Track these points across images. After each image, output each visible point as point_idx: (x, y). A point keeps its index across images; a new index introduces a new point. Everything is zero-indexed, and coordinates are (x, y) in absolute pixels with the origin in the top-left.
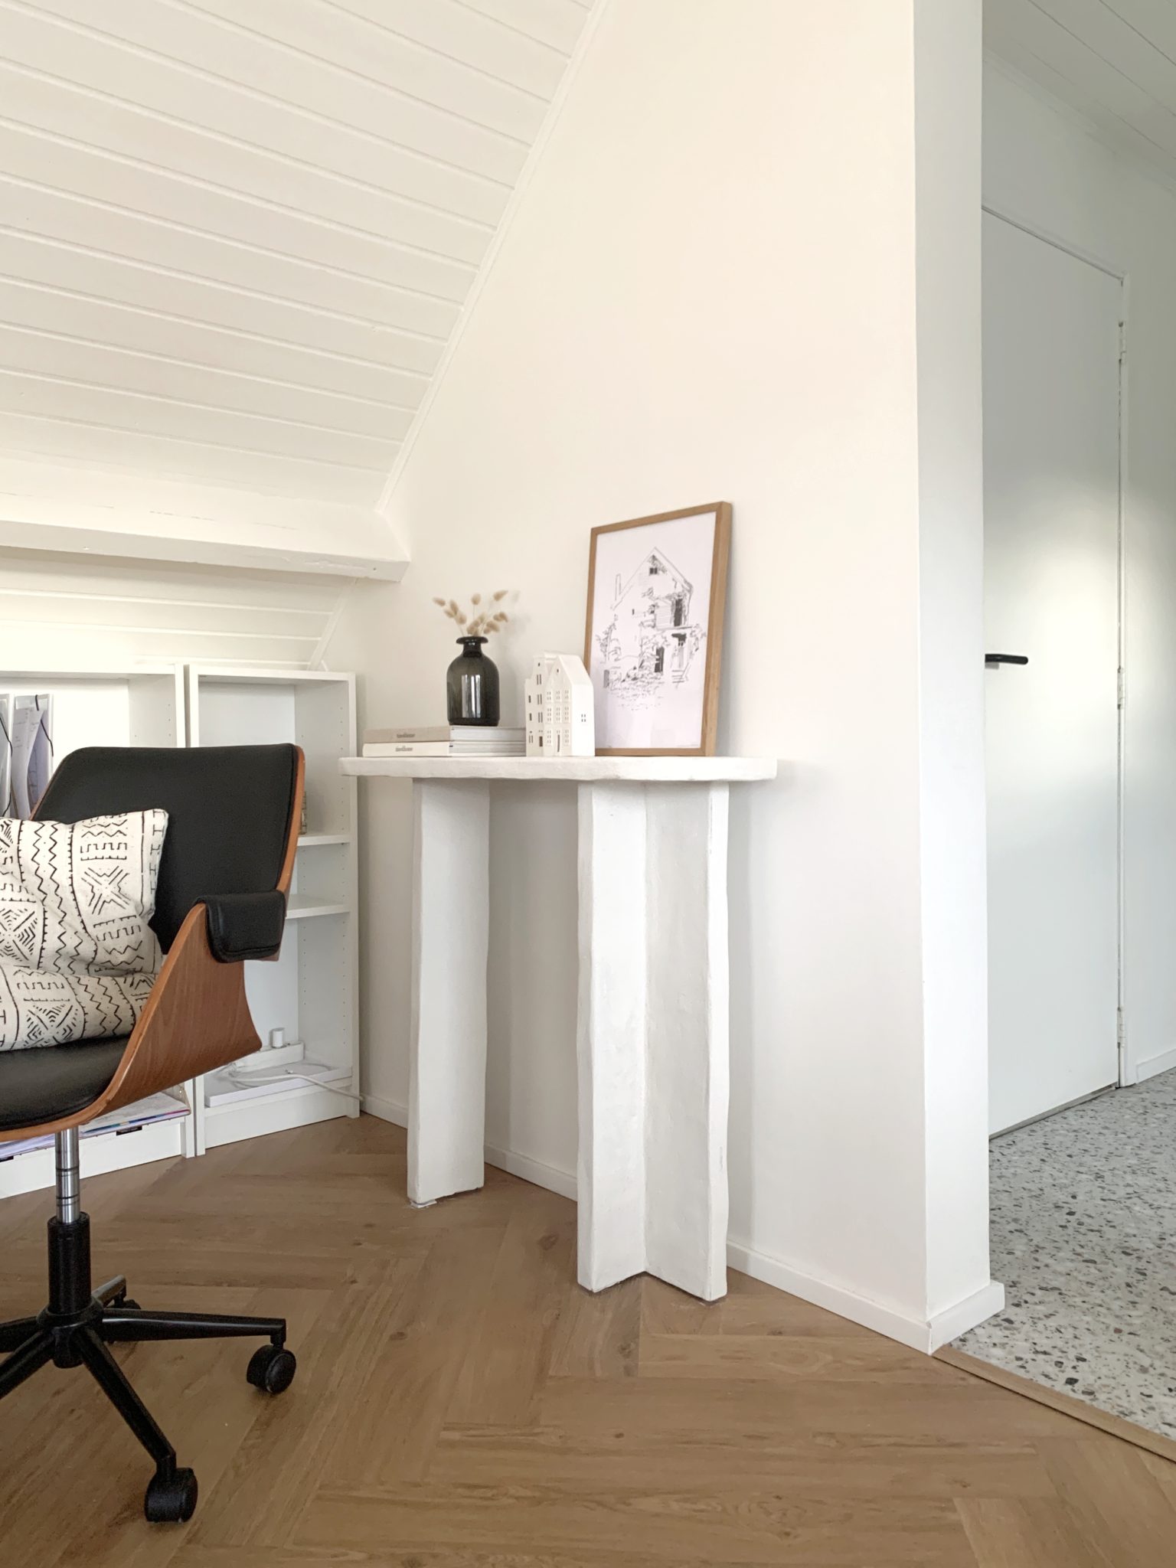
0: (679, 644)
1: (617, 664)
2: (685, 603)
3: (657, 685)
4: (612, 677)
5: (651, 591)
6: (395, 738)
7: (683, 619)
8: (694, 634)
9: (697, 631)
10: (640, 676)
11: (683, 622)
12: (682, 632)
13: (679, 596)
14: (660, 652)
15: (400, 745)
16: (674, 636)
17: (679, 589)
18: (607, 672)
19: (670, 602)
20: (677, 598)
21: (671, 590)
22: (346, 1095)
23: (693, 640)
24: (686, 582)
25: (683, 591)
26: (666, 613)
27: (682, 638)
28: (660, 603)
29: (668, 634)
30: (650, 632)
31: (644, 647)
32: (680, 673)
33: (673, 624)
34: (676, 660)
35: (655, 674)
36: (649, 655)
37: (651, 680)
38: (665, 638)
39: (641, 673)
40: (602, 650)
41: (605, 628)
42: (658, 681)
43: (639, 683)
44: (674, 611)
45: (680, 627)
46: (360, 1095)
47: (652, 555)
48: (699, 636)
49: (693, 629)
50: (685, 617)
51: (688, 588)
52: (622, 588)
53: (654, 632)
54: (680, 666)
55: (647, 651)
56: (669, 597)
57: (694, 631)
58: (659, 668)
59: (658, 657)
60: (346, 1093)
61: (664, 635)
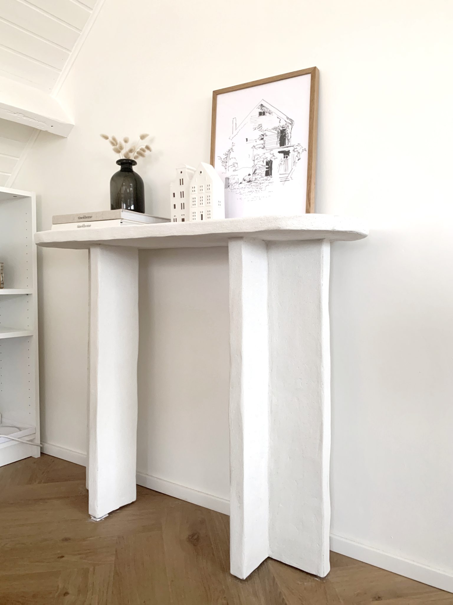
0: (284, 157)
1: (235, 173)
2: (288, 131)
3: (267, 184)
4: (231, 181)
5: (260, 126)
6: (77, 219)
7: (287, 141)
8: (296, 150)
9: (298, 148)
10: (254, 179)
11: (287, 143)
12: (286, 149)
13: (283, 128)
14: (269, 164)
15: (81, 224)
16: (280, 152)
17: (283, 123)
18: (227, 179)
19: (276, 132)
20: (281, 129)
21: (276, 124)
22: (32, 445)
23: (296, 154)
24: (288, 118)
25: (286, 124)
26: (273, 139)
27: (286, 154)
28: (268, 133)
29: (276, 152)
30: (261, 151)
31: (256, 161)
32: (286, 175)
33: (279, 145)
34: (282, 167)
35: (266, 177)
36: (260, 166)
37: (262, 181)
38: (273, 154)
39: (254, 178)
40: (223, 165)
41: (225, 151)
42: (268, 181)
43: (253, 184)
44: (279, 137)
45: (285, 146)
46: (41, 444)
47: (260, 104)
48: (300, 151)
49: (295, 147)
50: (289, 140)
51: (291, 122)
52: (237, 127)
53: (264, 151)
54: (285, 171)
55: (258, 163)
56: (275, 129)
57: (296, 148)
58: (268, 173)
59: (268, 167)
60: (32, 443)
61: (272, 152)
